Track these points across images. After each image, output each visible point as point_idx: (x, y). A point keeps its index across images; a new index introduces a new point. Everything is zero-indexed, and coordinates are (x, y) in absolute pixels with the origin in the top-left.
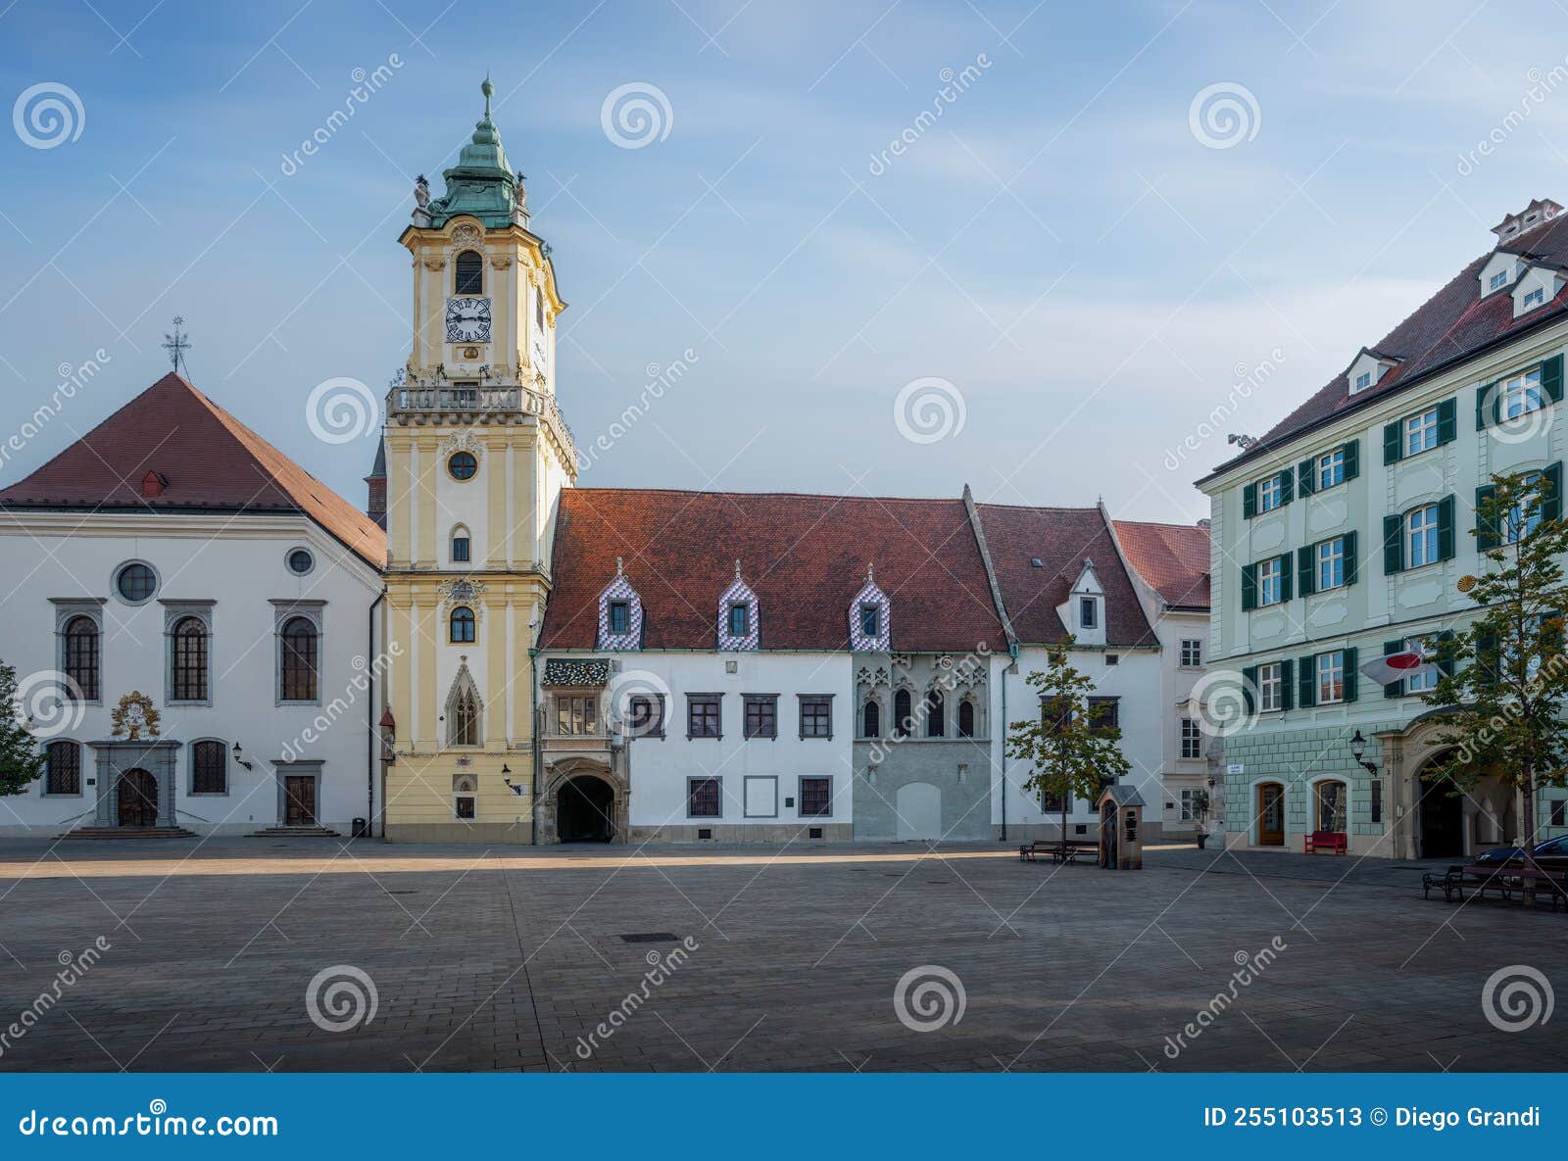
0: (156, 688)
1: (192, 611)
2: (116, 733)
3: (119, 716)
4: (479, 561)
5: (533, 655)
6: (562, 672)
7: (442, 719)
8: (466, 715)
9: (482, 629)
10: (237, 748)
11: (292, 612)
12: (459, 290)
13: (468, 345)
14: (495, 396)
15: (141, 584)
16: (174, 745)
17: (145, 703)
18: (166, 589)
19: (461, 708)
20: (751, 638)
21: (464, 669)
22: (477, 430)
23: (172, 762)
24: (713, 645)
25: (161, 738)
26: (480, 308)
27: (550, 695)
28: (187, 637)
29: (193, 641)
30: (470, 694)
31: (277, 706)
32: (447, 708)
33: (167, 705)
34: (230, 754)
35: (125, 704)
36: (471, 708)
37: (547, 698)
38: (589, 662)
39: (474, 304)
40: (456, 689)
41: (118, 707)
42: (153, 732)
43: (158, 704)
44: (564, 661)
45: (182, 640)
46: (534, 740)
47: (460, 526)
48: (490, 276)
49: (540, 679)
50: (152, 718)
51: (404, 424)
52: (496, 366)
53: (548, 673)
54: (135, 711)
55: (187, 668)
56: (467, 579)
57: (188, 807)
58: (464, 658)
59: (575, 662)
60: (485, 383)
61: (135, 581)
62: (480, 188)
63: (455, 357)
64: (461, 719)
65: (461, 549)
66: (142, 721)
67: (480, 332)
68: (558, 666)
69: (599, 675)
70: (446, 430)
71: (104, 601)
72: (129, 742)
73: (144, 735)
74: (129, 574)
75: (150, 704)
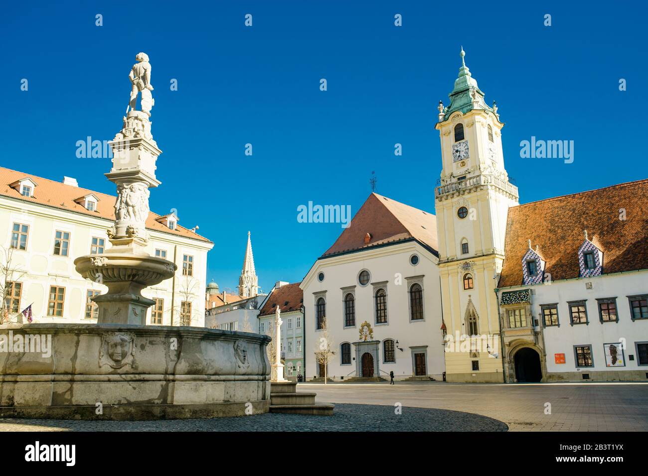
0: (371, 319)
1: (380, 286)
2: (361, 339)
3: (361, 331)
4: (472, 252)
5: (496, 291)
6: (509, 298)
7: (463, 324)
8: (473, 322)
9: (476, 282)
10: (397, 342)
11: (414, 282)
12: (456, 140)
13: (461, 161)
14: (471, 180)
15: (366, 278)
16: (378, 342)
17: (368, 325)
18: (373, 280)
19: (471, 319)
20: (597, 269)
21: (470, 301)
22: (467, 196)
23: (377, 350)
24: (579, 276)
25: (374, 340)
26: (464, 145)
27: (505, 310)
28: (380, 297)
29: (382, 298)
30: (473, 312)
31: (410, 322)
32: (465, 319)
33: (376, 326)
34: (396, 345)
35: (363, 327)
36: (474, 319)
37: (503, 311)
38: (520, 292)
39: (462, 144)
40: (468, 310)
41: (361, 328)
42: (372, 338)
43: (372, 326)
44: (509, 293)
45: (379, 298)
46: (500, 331)
47: (464, 238)
48: (467, 131)
49: (500, 303)
50: (371, 331)
51: (441, 201)
52: (472, 167)
53: (503, 299)
54: (366, 329)
55: (381, 310)
56: (468, 261)
57: (383, 369)
58: (470, 296)
59: (515, 292)
60: (468, 176)
61: (364, 277)
62: (461, 96)
63: (457, 167)
64: (471, 324)
65: (465, 248)
66: (368, 333)
67: (465, 155)
68: (507, 295)
69: (524, 298)
70: (456, 199)
71: (355, 286)
72: (364, 342)
73: (369, 339)
74: (362, 274)
75: (370, 326)
